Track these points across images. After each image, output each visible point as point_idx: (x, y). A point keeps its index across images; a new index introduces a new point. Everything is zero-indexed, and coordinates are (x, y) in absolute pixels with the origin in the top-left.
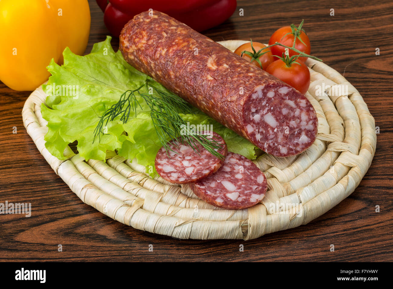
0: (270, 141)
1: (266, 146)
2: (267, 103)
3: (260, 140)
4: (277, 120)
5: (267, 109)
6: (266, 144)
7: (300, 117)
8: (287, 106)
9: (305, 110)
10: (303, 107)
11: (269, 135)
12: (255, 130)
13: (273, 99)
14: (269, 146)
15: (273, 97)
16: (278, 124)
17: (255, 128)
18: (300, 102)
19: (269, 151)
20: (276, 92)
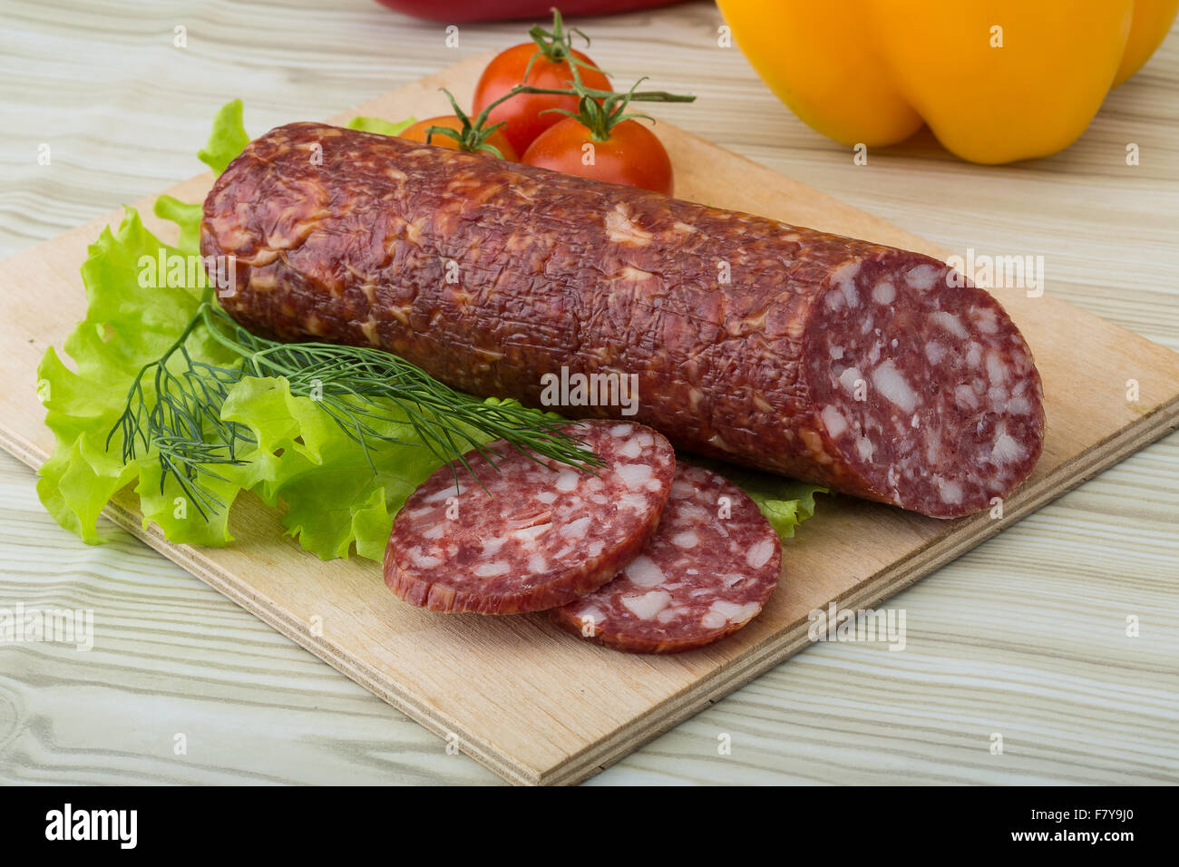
0: (904, 463)
1: (893, 480)
2: (875, 327)
3: (871, 461)
4: (915, 386)
5: (878, 345)
6: (891, 472)
7: (986, 372)
8: (939, 333)
9: (994, 344)
10: (990, 336)
11: (899, 441)
12: (850, 426)
13: (892, 309)
14: (904, 481)
15: (893, 304)
16: (921, 401)
17: (850, 418)
18: (978, 318)
19: (904, 498)
20: (900, 284)
